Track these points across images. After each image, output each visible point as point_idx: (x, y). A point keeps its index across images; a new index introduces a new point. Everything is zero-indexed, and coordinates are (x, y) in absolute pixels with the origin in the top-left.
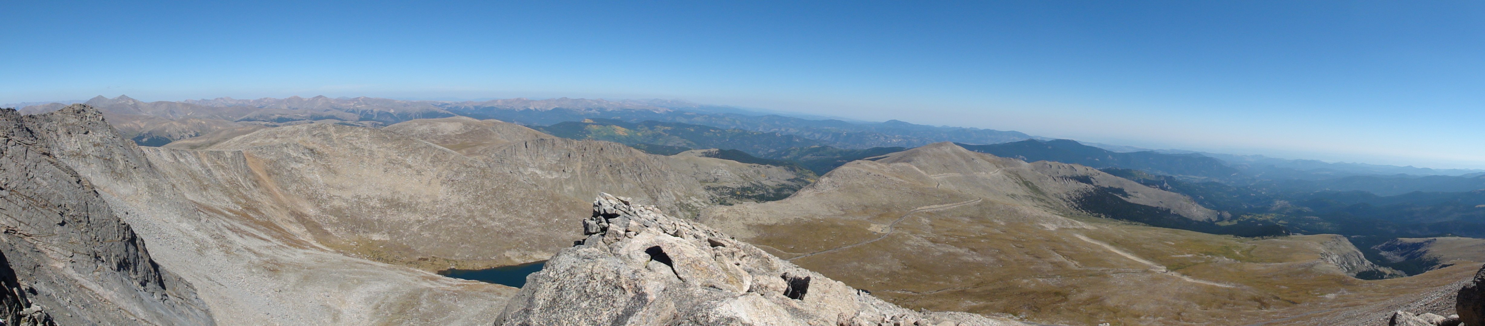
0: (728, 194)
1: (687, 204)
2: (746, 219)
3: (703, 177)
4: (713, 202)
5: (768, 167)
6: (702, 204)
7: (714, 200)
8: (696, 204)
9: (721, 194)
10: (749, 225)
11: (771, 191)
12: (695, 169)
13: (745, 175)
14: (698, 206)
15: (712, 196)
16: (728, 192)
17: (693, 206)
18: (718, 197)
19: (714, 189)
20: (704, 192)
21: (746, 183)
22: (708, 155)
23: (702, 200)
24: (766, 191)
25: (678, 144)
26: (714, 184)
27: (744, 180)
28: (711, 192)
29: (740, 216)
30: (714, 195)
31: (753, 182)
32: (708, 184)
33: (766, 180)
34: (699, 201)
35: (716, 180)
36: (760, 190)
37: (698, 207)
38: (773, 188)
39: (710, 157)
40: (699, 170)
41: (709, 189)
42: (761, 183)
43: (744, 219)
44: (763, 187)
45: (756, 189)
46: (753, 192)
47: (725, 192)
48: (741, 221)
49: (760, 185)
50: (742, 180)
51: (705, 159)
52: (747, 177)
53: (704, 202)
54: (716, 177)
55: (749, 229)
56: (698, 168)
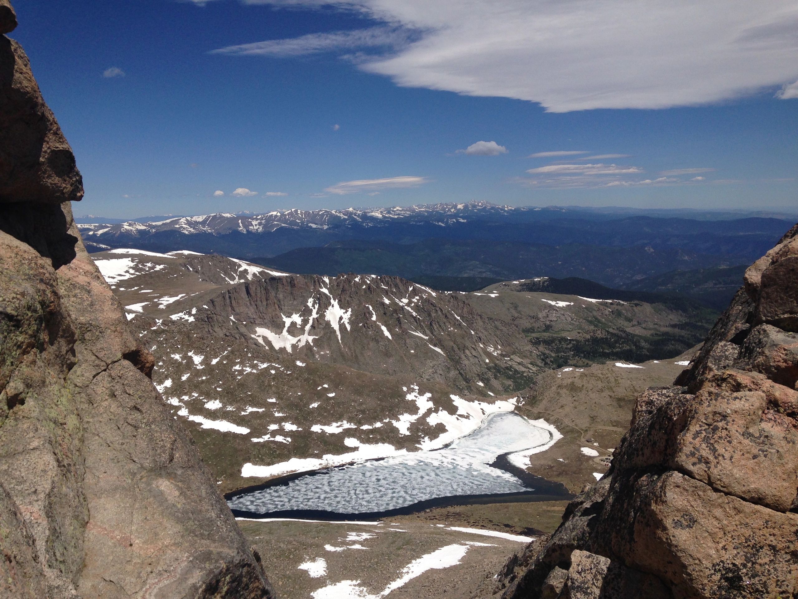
0: (570, 349)
1: (507, 368)
2: (614, 389)
3: (526, 323)
4: (546, 364)
5: (636, 305)
6: (530, 366)
7: (548, 361)
8: (521, 367)
9: (558, 351)
10: (619, 400)
11: (643, 344)
12: (513, 311)
13: (596, 319)
14: (523, 369)
15: (544, 354)
16: (569, 346)
17: (516, 371)
18: (553, 355)
19: (548, 342)
20: (529, 347)
21: (599, 332)
22: (532, 288)
23: (529, 361)
24: (635, 345)
25: (480, 272)
26: (545, 334)
27: (596, 326)
28: (541, 348)
29: (603, 385)
30: (547, 352)
31: (611, 330)
32: (534, 335)
33: (633, 326)
34: (526, 361)
35: (548, 328)
36: (623, 343)
37: (523, 372)
38: (646, 340)
39: (535, 291)
40: (519, 312)
41: (536, 342)
42: (625, 332)
43: (610, 389)
44: (629, 338)
45: (616, 342)
46: (611, 346)
47: (565, 346)
48: (607, 393)
49: (624, 335)
50: (592, 327)
51: (528, 295)
52: (599, 322)
53: (531, 364)
54: (548, 323)
55: (620, 406)
56: (519, 309)
